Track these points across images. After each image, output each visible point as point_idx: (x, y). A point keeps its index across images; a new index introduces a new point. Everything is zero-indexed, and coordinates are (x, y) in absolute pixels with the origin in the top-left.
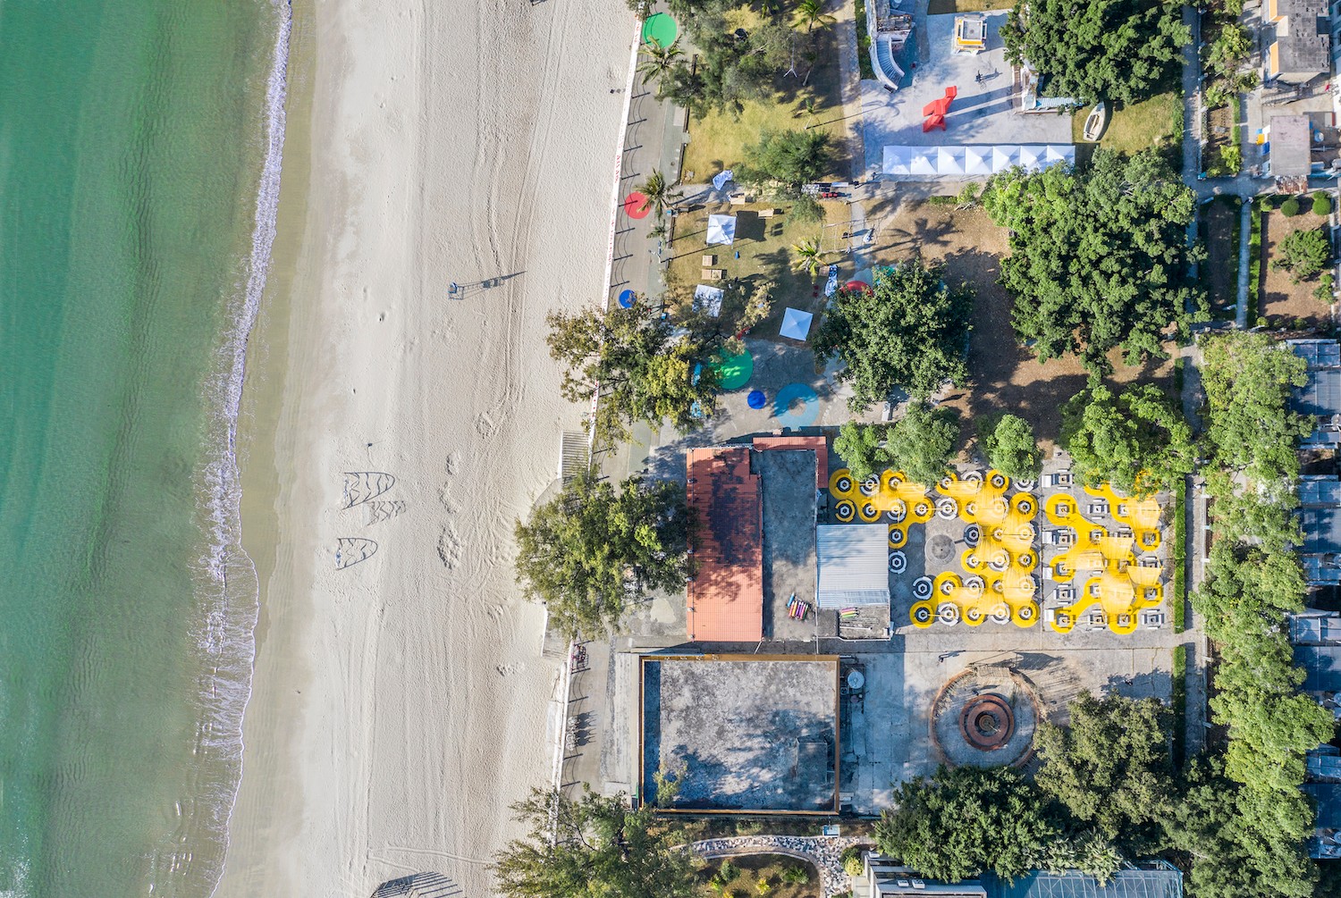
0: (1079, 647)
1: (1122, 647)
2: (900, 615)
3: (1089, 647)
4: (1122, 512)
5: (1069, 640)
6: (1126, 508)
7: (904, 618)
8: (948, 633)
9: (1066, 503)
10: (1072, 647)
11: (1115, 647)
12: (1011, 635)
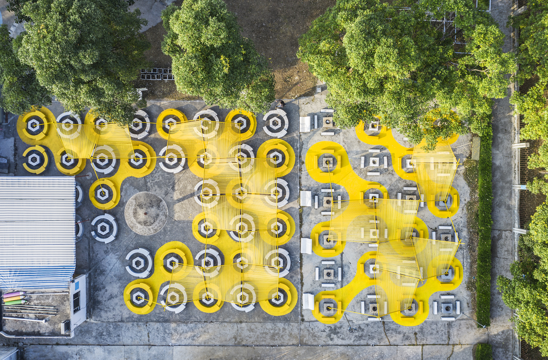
0: (351, 342)
1: (407, 342)
2: (111, 297)
3: (362, 342)
4: (409, 166)
5: (336, 333)
6: (413, 161)
7: (116, 300)
8: (175, 322)
9: (331, 152)
10: (340, 342)
11: (399, 342)
12: (259, 325)
